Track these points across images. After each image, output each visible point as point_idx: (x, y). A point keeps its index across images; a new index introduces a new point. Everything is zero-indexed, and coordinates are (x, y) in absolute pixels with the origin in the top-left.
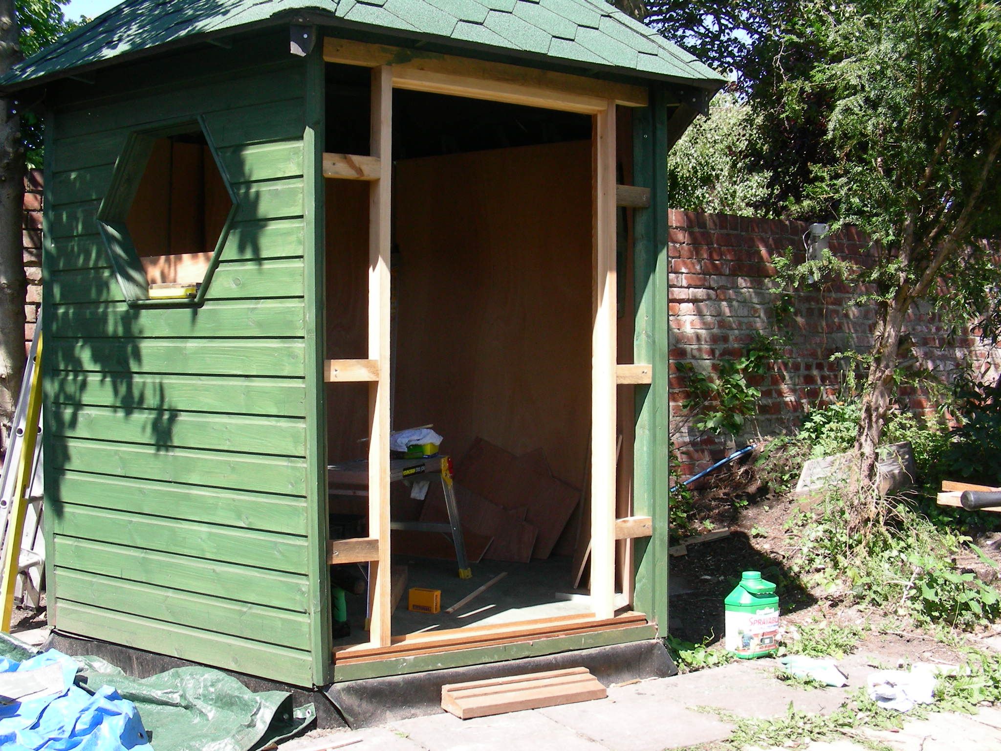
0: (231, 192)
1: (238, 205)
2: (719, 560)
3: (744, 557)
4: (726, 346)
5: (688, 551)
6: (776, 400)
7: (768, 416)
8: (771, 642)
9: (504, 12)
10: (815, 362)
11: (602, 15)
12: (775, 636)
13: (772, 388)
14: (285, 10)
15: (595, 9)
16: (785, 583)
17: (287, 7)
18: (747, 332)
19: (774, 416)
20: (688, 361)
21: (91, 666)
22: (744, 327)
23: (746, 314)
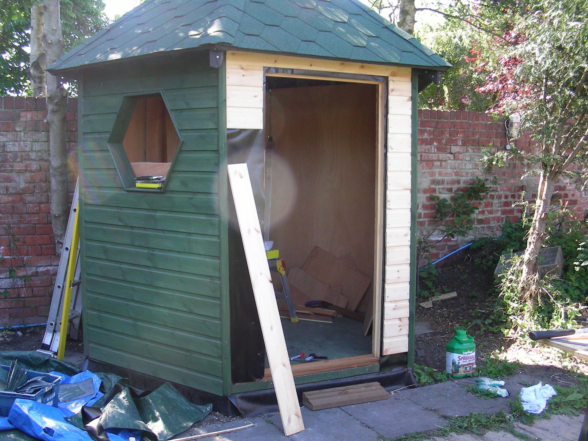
0: (179, 135)
1: (183, 142)
2: (450, 311)
3: (464, 311)
4: (459, 186)
5: (433, 305)
6: (487, 216)
7: (482, 225)
8: (470, 369)
9: (328, 32)
10: (511, 194)
11: (383, 27)
12: (473, 366)
13: (485, 209)
14: (206, 44)
15: (379, 23)
16: (484, 329)
17: (208, 42)
18: (471, 178)
19: (486, 225)
20: (437, 195)
21: (107, 377)
22: (470, 175)
23: (471, 167)
